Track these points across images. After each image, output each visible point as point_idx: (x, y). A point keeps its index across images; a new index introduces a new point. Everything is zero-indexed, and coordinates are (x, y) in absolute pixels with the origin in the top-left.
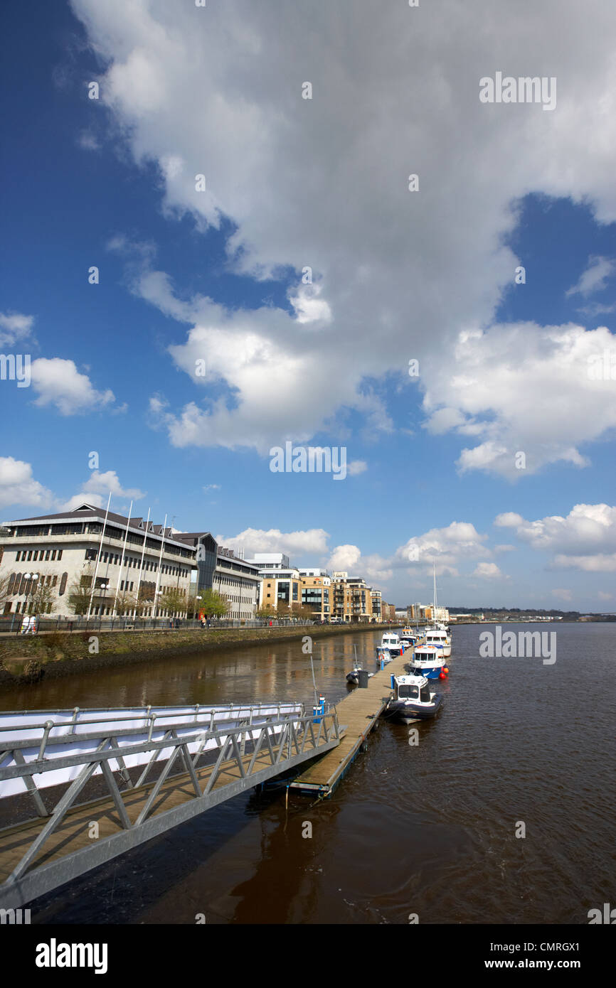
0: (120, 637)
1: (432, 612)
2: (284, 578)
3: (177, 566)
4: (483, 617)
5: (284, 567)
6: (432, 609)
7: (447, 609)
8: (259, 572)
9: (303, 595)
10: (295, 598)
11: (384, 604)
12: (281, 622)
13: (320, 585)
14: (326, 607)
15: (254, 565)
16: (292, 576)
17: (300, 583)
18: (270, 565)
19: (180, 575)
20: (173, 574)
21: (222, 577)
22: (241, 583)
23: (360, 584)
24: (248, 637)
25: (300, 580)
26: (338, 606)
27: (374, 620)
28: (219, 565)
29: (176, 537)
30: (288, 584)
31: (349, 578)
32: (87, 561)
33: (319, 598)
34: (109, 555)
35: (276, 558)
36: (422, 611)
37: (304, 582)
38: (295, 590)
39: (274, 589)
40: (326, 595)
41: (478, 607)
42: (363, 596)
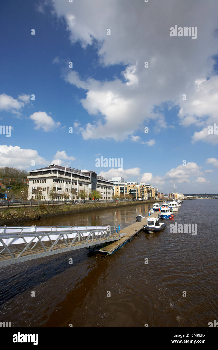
0: (65, 206)
1: (177, 196)
2: (122, 185)
3: (84, 183)
4: (197, 197)
5: (122, 182)
6: (177, 195)
7: (183, 194)
8: (113, 184)
9: (129, 191)
10: (126, 192)
11: (159, 193)
12: (121, 200)
13: (135, 187)
14: (138, 195)
15: (111, 181)
16: (125, 185)
17: (127, 187)
18: (117, 181)
19: (85, 186)
20: (83, 186)
21: (99, 186)
22: (106, 188)
23: (150, 187)
24: (109, 206)
25: (128, 186)
26: (142, 194)
27: (155, 199)
28: (98, 182)
29: (83, 173)
30: (124, 187)
31: (146, 185)
32: (54, 183)
33: (135, 192)
34: (61, 180)
35: (119, 179)
36: (173, 195)
37: (130, 187)
38: (126, 189)
39: (119, 189)
40: (137, 191)
41: (196, 194)
42: (151, 191)
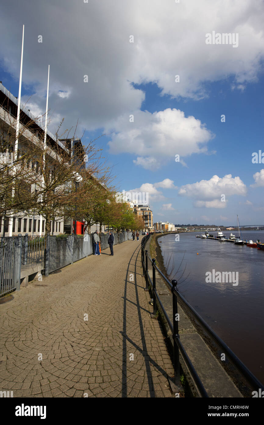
23: (147, 209)
31: (140, 204)
36: (163, 225)
42: (150, 216)
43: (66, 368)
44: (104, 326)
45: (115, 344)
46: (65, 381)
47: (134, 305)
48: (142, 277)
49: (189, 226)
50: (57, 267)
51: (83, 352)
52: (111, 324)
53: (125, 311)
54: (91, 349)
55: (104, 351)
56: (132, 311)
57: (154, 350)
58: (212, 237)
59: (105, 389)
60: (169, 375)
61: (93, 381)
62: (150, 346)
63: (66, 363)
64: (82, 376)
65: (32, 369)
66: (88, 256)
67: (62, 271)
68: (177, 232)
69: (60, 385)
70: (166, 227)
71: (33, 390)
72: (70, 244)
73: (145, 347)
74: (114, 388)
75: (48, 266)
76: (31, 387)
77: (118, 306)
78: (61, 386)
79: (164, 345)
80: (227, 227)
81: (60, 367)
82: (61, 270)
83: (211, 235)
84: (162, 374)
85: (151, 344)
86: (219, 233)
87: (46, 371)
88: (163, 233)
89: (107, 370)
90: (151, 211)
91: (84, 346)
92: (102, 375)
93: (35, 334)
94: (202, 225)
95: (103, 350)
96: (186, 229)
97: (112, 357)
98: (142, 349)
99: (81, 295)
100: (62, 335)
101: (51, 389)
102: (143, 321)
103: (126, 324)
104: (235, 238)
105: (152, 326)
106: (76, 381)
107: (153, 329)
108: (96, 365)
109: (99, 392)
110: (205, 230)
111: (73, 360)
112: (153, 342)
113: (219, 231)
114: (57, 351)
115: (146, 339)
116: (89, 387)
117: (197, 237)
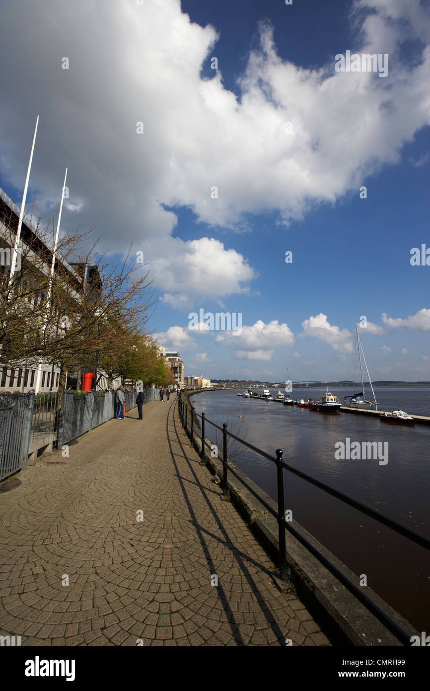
23: (177, 360)
31: (168, 353)
36: (196, 380)
42: (180, 368)
43: (135, 575)
44: (165, 514)
45: (188, 537)
46: (140, 593)
47: (194, 485)
48: (191, 447)
49: (227, 381)
50: (73, 436)
51: (149, 552)
52: (173, 512)
53: (185, 494)
54: (159, 547)
55: (178, 548)
56: (194, 493)
57: (240, 540)
58: (256, 395)
59: (196, 597)
60: (269, 570)
61: (177, 588)
62: (233, 535)
63: (131, 569)
64: (160, 584)
65: (87, 582)
66: (109, 420)
67: (80, 442)
68: (213, 389)
69: (136, 599)
70: (199, 382)
71: (99, 609)
72: (89, 404)
73: (227, 537)
74: (208, 594)
75: (62, 435)
76: (95, 606)
77: (173, 487)
78: (138, 601)
79: (250, 533)
80: (273, 384)
81: (126, 575)
82: (76, 440)
83: (255, 394)
84: (260, 570)
85: (233, 533)
86: (265, 391)
87: (108, 582)
88: (196, 391)
89: (191, 572)
90: (181, 361)
91: (148, 544)
92: (186, 580)
93: (72, 533)
94: (244, 380)
95: (176, 547)
96: (225, 385)
97: (190, 555)
98: (225, 541)
99: (118, 474)
100: (112, 530)
101: (125, 606)
102: (213, 505)
103: (192, 510)
104: (283, 397)
105: (227, 511)
106: (155, 592)
107: (229, 514)
108: (173, 567)
109: (190, 603)
110: (247, 386)
111: (139, 564)
112: (234, 530)
113: (266, 389)
114: (113, 554)
115: (225, 527)
116: (175, 597)
117: (239, 396)
